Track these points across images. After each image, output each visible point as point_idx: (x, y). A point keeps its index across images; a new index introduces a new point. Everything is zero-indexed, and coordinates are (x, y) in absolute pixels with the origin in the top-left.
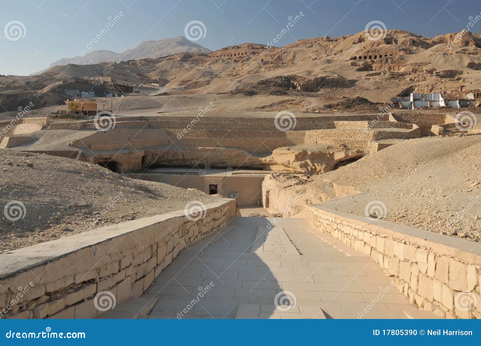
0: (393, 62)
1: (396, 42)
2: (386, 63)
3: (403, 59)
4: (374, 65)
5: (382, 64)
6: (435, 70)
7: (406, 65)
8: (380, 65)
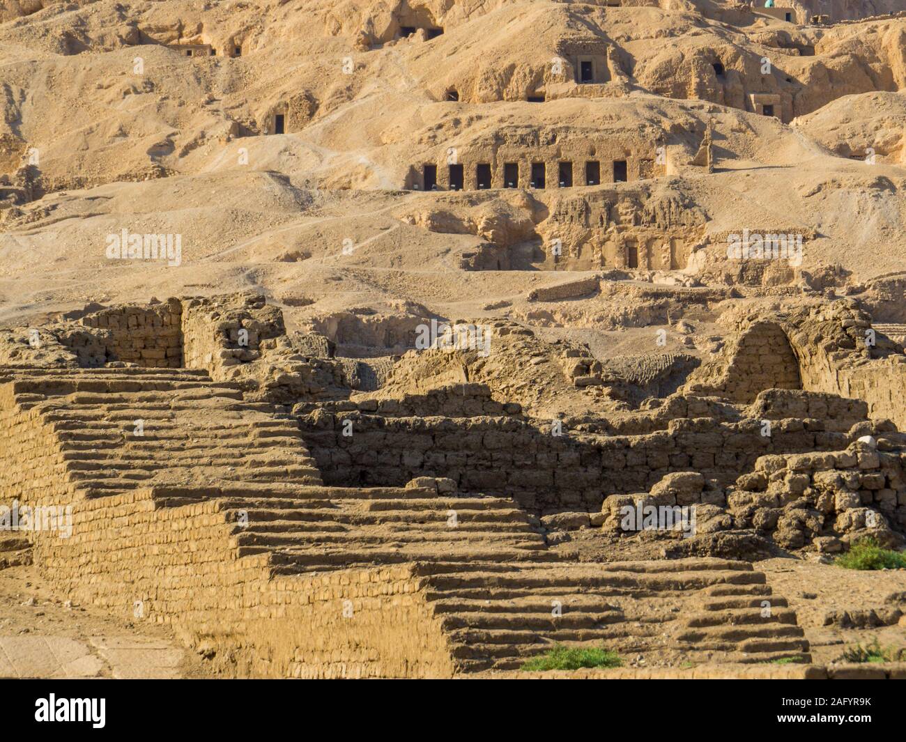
0: (645, 219)
1: (626, 64)
2: (609, 220)
3: (690, 205)
4: (544, 229)
5: (587, 225)
6: (843, 273)
7: (708, 242)
8: (577, 229)
